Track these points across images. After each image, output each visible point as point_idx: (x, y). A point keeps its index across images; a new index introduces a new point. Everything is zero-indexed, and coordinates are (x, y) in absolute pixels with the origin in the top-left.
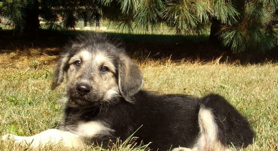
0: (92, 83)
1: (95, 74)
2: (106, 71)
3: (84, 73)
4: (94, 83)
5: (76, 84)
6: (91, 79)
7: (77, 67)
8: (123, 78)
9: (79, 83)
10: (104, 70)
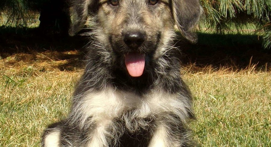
0: (144, 26)
1: (144, 11)
2: (156, 3)
3: (129, 14)
4: (146, 27)
5: (122, 33)
6: (141, 20)
7: (114, 6)
8: (178, 5)
9: (125, 31)
10: (153, 3)
